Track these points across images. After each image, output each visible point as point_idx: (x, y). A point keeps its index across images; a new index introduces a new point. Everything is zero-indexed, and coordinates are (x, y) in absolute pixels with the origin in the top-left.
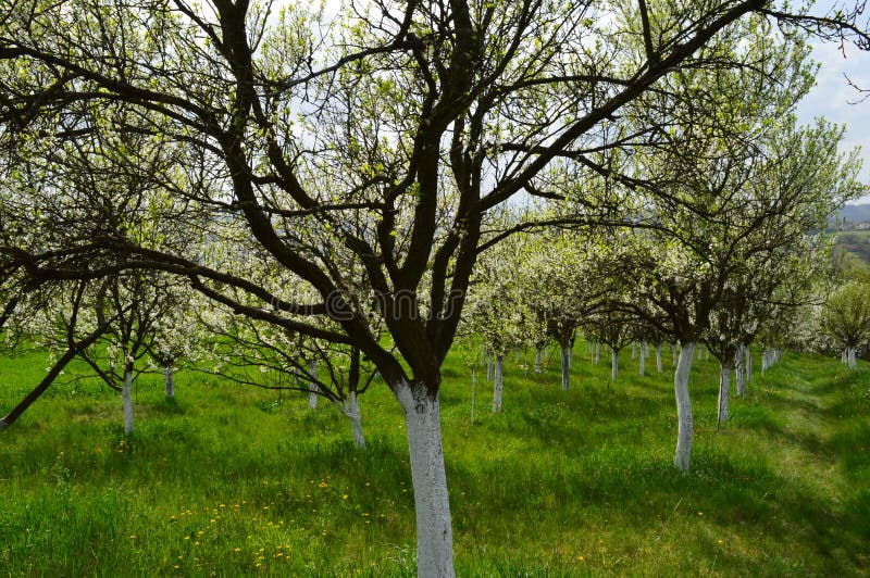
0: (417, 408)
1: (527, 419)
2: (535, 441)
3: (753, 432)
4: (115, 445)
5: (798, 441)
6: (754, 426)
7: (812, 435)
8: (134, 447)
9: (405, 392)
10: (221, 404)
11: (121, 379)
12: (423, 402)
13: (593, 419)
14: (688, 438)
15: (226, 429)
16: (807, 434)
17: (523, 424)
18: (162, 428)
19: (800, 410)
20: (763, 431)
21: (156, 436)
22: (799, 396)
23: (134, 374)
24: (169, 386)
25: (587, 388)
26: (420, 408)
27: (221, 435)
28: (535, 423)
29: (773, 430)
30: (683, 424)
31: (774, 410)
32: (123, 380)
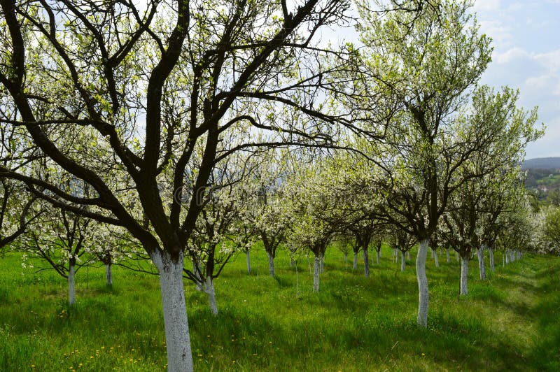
0: (164, 268)
1: (334, 296)
2: (335, 310)
3: (482, 302)
4: (58, 312)
5: (512, 308)
6: (483, 298)
7: (524, 304)
8: (71, 314)
9: (158, 257)
10: (141, 288)
11: (67, 271)
12: (168, 265)
13: (379, 295)
14: (425, 304)
15: (136, 303)
16: (520, 303)
17: (331, 299)
18: (93, 302)
19: (519, 288)
20: (489, 302)
21: (87, 307)
22: (522, 279)
23: (76, 267)
24: (109, 277)
25: (382, 277)
26: (166, 269)
27: (132, 307)
28: (338, 298)
29: (496, 300)
30: (422, 295)
31: (502, 288)
32: (69, 271)
